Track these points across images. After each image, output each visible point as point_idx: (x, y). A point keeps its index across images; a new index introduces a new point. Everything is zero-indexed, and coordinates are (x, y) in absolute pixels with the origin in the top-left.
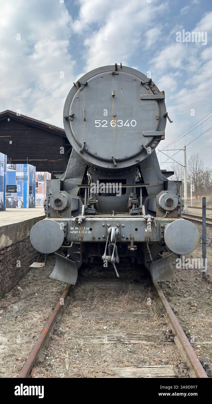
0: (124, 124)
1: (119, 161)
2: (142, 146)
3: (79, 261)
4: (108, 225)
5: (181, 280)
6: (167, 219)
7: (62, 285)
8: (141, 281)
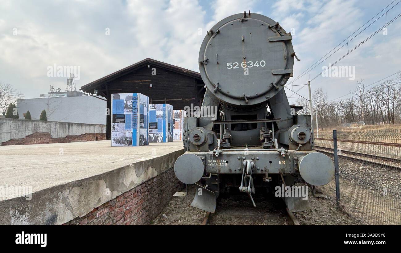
0: (253, 64)
1: (250, 99)
2: (272, 83)
3: (217, 191)
4: (244, 158)
5: (315, 210)
6: (300, 152)
7: (202, 212)
8: (275, 210)
